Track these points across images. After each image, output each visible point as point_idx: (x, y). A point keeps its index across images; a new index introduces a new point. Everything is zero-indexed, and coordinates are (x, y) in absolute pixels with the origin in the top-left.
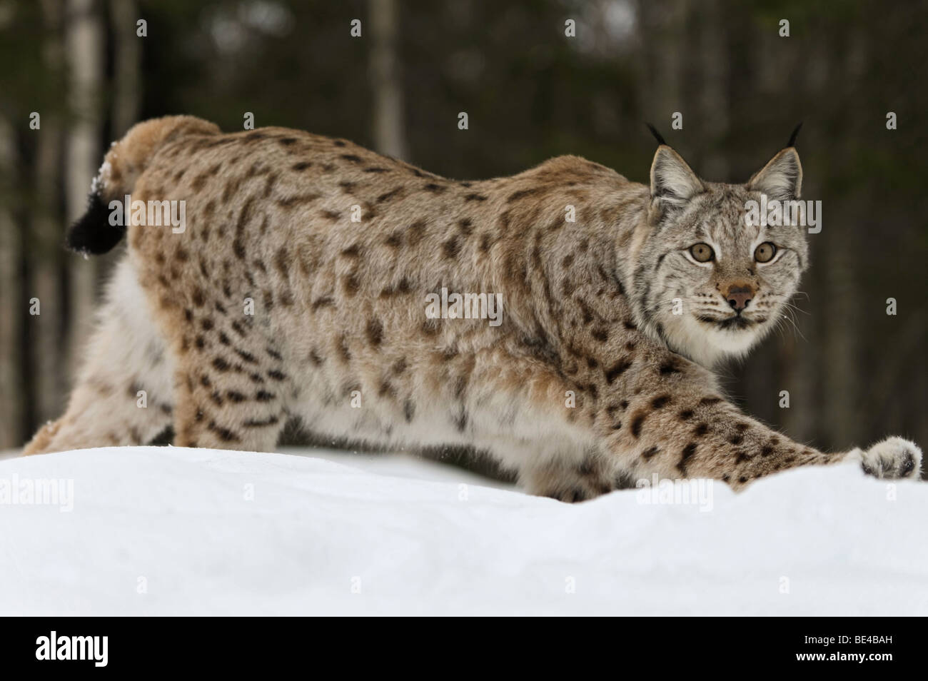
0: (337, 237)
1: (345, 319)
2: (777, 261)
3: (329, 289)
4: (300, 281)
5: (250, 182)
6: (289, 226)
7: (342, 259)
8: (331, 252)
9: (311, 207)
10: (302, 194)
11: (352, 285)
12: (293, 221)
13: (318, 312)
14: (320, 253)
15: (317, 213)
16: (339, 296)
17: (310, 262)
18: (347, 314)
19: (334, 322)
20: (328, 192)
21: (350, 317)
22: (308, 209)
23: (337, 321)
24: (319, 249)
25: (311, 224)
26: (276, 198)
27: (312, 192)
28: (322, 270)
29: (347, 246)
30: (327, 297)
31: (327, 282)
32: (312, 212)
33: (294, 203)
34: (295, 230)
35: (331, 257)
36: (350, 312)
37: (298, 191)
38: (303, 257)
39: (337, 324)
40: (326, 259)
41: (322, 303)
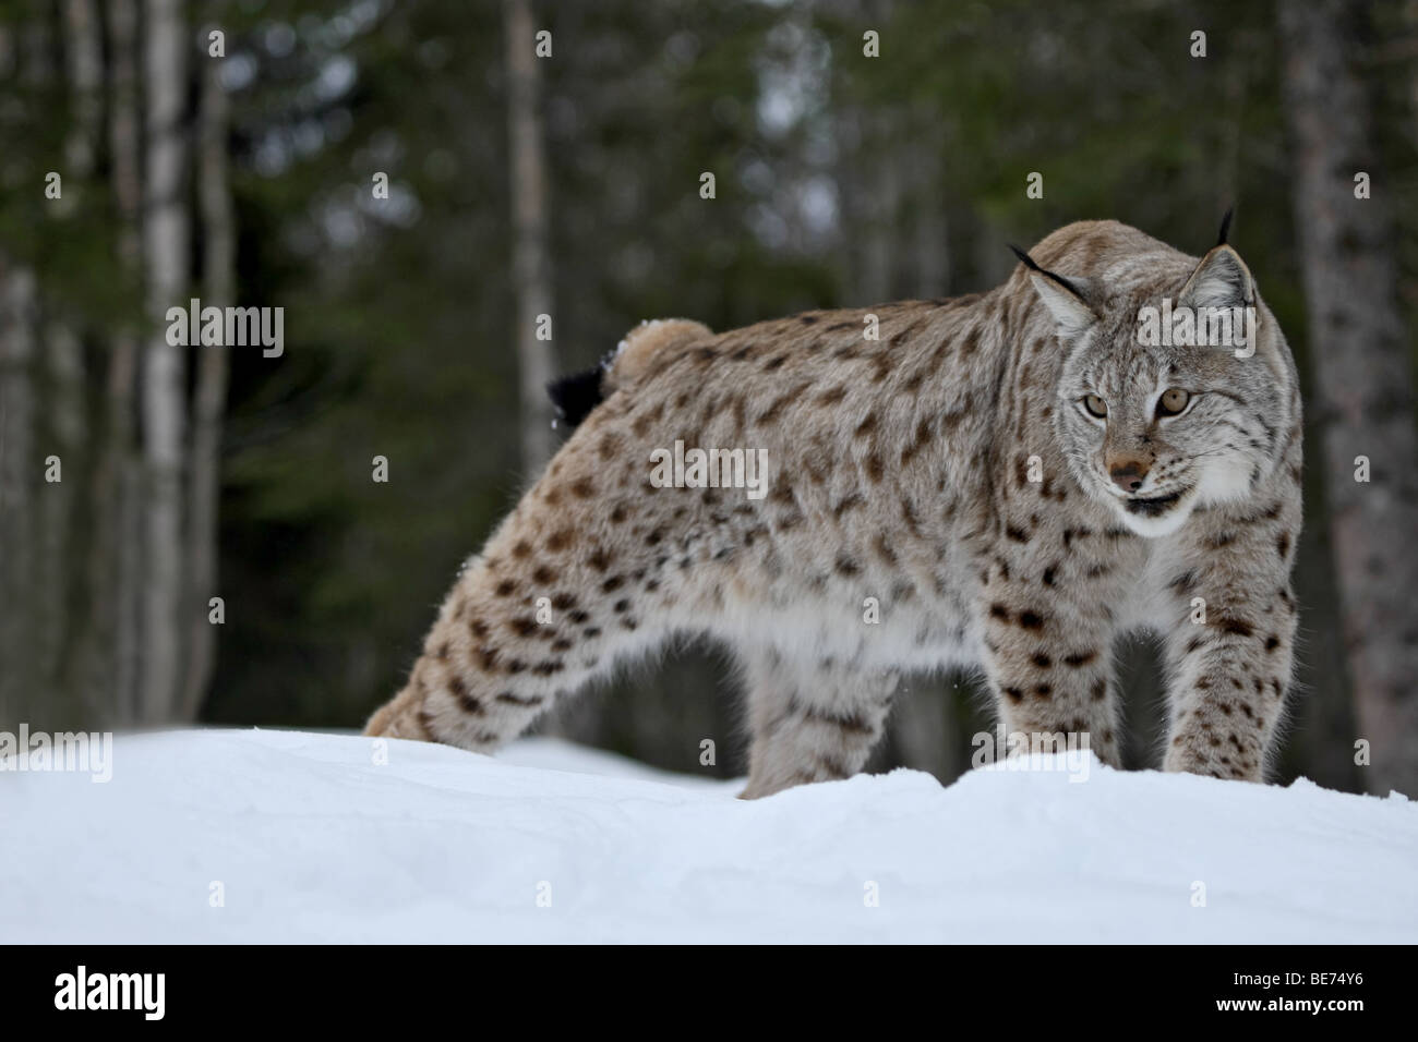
0: (846, 417)
1: (879, 512)
2: (1189, 413)
3: (852, 486)
4: (813, 492)
5: (711, 426)
6: (782, 440)
7: (857, 441)
8: (844, 439)
9: (803, 401)
10: (786, 392)
11: (875, 467)
12: (784, 430)
13: (843, 517)
14: (832, 449)
15: (812, 405)
16: (866, 488)
17: (822, 468)
18: (880, 505)
19: (867, 522)
20: (820, 372)
21: (884, 507)
22: (800, 406)
23: (870, 518)
24: (829, 447)
25: (809, 423)
26: (753, 420)
27: (801, 383)
28: (837, 469)
29: (861, 419)
30: (851, 495)
31: (848, 477)
32: (806, 407)
33: (779, 409)
34: (792, 441)
35: (845, 447)
36: (884, 500)
37: (781, 391)
38: (813, 466)
39: (872, 522)
40: (839, 453)
41: (846, 505)
